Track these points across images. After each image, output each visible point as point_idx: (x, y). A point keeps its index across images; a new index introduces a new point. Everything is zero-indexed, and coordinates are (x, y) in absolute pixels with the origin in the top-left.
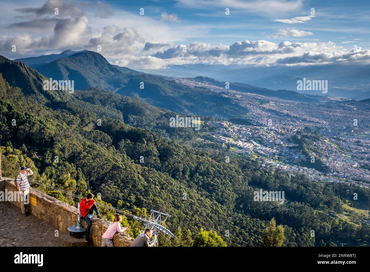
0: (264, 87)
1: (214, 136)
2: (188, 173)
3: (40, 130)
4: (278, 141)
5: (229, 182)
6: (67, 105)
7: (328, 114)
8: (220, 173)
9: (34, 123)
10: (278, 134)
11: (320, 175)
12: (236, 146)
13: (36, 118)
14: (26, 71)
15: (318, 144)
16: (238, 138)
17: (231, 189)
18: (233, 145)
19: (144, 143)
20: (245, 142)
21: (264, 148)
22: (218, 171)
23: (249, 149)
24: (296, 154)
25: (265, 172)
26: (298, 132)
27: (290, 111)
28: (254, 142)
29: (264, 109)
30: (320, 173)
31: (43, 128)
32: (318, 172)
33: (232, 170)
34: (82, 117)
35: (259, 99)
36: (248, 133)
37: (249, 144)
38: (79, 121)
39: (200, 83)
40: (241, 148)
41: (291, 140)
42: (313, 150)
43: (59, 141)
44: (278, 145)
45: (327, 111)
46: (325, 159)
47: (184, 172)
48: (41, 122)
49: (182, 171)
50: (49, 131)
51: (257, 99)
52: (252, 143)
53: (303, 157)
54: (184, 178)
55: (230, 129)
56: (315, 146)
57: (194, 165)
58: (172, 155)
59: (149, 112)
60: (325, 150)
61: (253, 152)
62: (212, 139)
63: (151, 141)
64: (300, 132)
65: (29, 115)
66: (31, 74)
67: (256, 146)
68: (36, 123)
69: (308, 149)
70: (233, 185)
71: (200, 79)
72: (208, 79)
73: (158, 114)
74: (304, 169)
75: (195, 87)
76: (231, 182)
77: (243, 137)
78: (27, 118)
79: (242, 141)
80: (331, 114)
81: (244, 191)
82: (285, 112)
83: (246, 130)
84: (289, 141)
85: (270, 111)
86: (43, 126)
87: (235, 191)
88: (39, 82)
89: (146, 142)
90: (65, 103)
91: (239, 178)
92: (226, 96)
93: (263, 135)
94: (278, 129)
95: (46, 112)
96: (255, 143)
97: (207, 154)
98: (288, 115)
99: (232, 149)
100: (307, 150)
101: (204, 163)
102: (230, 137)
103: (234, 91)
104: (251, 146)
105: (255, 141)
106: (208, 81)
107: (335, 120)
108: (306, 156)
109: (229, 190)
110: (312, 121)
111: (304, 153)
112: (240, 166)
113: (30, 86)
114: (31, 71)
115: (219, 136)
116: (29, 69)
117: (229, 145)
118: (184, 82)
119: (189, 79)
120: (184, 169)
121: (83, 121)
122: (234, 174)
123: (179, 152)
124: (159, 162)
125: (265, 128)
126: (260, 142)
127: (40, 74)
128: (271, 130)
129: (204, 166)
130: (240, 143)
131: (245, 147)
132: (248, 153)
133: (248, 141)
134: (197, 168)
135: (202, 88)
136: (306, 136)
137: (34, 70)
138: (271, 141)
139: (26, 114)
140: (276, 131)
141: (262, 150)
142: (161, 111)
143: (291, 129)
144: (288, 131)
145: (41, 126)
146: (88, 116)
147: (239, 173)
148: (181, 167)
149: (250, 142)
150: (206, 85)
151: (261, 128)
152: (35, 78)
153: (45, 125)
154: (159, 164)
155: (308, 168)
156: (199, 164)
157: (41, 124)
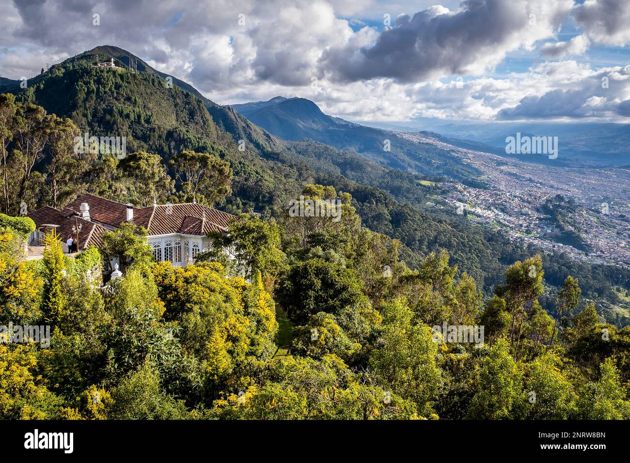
0: (499, 146)
1: (447, 201)
2: (426, 243)
3: (257, 182)
4: (525, 210)
5: (476, 257)
6: (280, 156)
7: (580, 180)
8: (465, 246)
9: (249, 173)
10: (524, 201)
11: (580, 254)
12: (473, 213)
13: (251, 168)
14: (235, 116)
15: (575, 216)
16: (476, 204)
17: (479, 266)
18: (470, 213)
19: (373, 204)
20: (485, 209)
21: (508, 218)
22: (462, 243)
23: (489, 218)
24: (548, 227)
25: (517, 247)
26: (547, 201)
27: (534, 175)
28: (495, 210)
29: (502, 171)
30: (580, 252)
31: (261, 180)
32: (576, 250)
33: (478, 242)
34: (299, 170)
35: (495, 160)
36: (487, 198)
37: (489, 212)
38: (297, 173)
39: (424, 139)
40: (479, 216)
41: (541, 210)
42: (569, 223)
43: (278, 196)
44: (525, 215)
45: (579, 177)
46: (584, 235)
47: (421, 241)
48: (257, 173)
49: (419, 241)
50: (267, 183)
51: (493, 160)
52: (493, 211)
53: (557, 230)
54: (420, 249)
55: (465, 193)
56: (570, 218)
57: (433, 234)
58: (405, 221)
59: (370, 169)
60: (583, 224)
61: (495, 221)
62: (444, 204)
63: (380, 201)
64: (551, 201)
65: (244, 164)
66: (239, 120)
67: (497, 214)
68: (252, 174)
69: (564, 222)
70: (481, 262)
71: (424, 133)
72: (434, 135)
73: (381, 172)
74: (559, 246)
75: (420, 143)
76: (478, 256)
77: (481, 204)
78: (241, 167)
79: (481, 208)
80: (585, 180)
81: (494, 270)
82: (528, 176)
83: (484, 195)
84: (538, 210)
85: (510, 174)
86: (260, 177)
87: (484, 268)
88: (248, 129)
89: (375, 203)
90: (278, 154)
91: (487, 253)
92: (456, 155)
93: (506, 202)
94: (524, 196)
95: (260, 162)
96: (497, 212)
97: (445, 221)
98: (530, 180)
99: (469, 217)
100: (562, 223)
101: (445, 232)
102: (466, 202)
103: (465, 150)
104: (491, 215)
105: (496, 208)
106: (433, 137)
107: (589, 188)
108: (561, 230)
109: (476, 267)
110: (561, 189)
111: (558, 226)
112: (485, 238)
113: (238, 134)
114: (239, 117)
115: (452, 201)
116: (238, 114)
117: (466, 212)
118: (406, 137)
119: (412, 134)
120: (421, 237)
121: (300, 175)
122: (482, 247)
123: (415, 217)
124: (391, 227)
125: (508, 194)
126: (503, 211)
127: (249, 122)
128: (515, 197)
129: (445, 236)
130: (479, 211)
131: (485, 215)
132: (488, 223)
133: (489, 208)
134: (436, 237)
135: (427, 144)
136: (559, 206)
137: (243, 116)
138: (516, 210)
139: (240, 163)
140: (521, 198)
141: (505, 220)
142: (383, 169)
143: (539, 197)
144: (535, 199)
145: (257, 177)
146: (307, 170)
147: (487, 248)
148: (418, 235)
149: (490, 210)
150: (430, 141)
151: (502, 194)
152: (244, 125)
153: (262, 177)
154: (391, 230)
155: (564, 244)
156: (439, 233)
157: (257, 175)
